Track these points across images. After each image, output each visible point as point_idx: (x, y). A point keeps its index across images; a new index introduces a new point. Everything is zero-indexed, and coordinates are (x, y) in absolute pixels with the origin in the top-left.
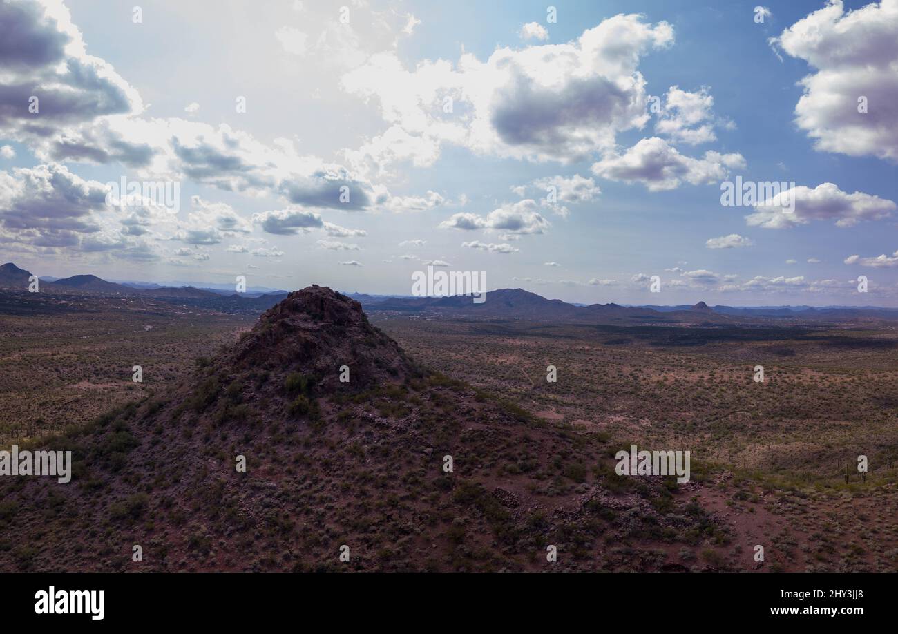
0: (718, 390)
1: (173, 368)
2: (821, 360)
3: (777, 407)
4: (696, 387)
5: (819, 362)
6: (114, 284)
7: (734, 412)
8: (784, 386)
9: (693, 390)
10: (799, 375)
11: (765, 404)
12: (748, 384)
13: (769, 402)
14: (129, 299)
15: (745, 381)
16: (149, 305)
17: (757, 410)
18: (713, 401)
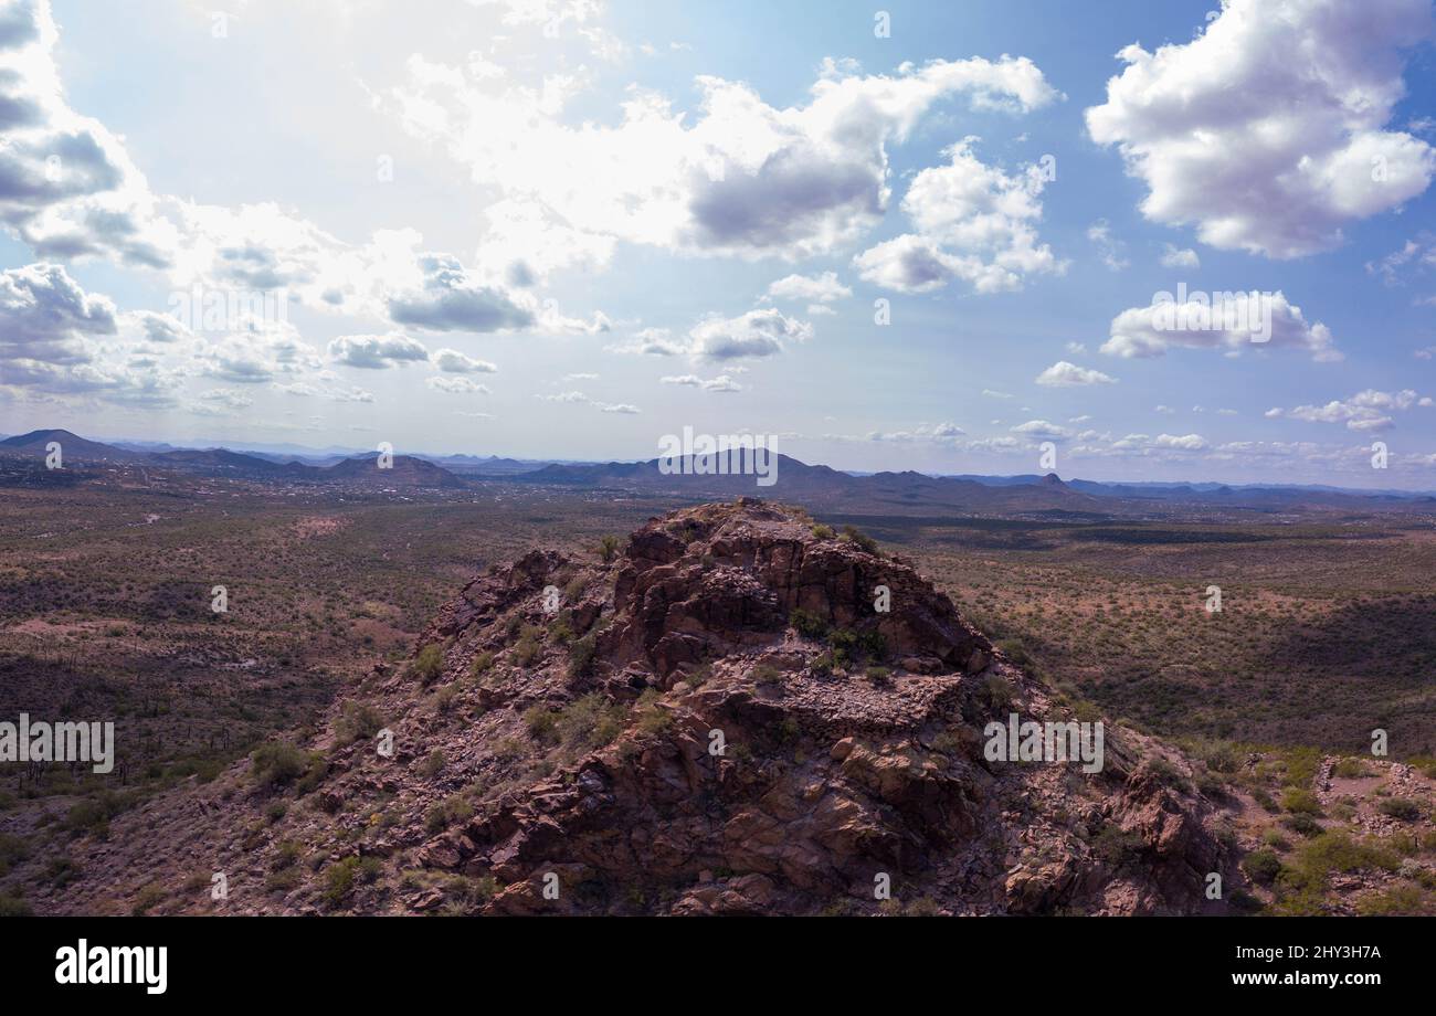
0: (1133, 628)
1: (192, 594)
2: (1270, 575)
3: (1236, 655)
4: (1096, 623)
5: (1268, 578)
6: (99, 443)
7: (1167, 665)
8: (1240, 620)
9: (1093, 627)
10: (1256, 602)
11: (1215, 651)
12: (1180, 616)
13: (1221, 647)
14: (121, 469)
15: (1174, 612)
16: (155, 480)
17: (1204, 660)
18: (1130, 646)
